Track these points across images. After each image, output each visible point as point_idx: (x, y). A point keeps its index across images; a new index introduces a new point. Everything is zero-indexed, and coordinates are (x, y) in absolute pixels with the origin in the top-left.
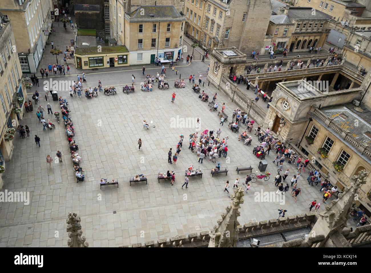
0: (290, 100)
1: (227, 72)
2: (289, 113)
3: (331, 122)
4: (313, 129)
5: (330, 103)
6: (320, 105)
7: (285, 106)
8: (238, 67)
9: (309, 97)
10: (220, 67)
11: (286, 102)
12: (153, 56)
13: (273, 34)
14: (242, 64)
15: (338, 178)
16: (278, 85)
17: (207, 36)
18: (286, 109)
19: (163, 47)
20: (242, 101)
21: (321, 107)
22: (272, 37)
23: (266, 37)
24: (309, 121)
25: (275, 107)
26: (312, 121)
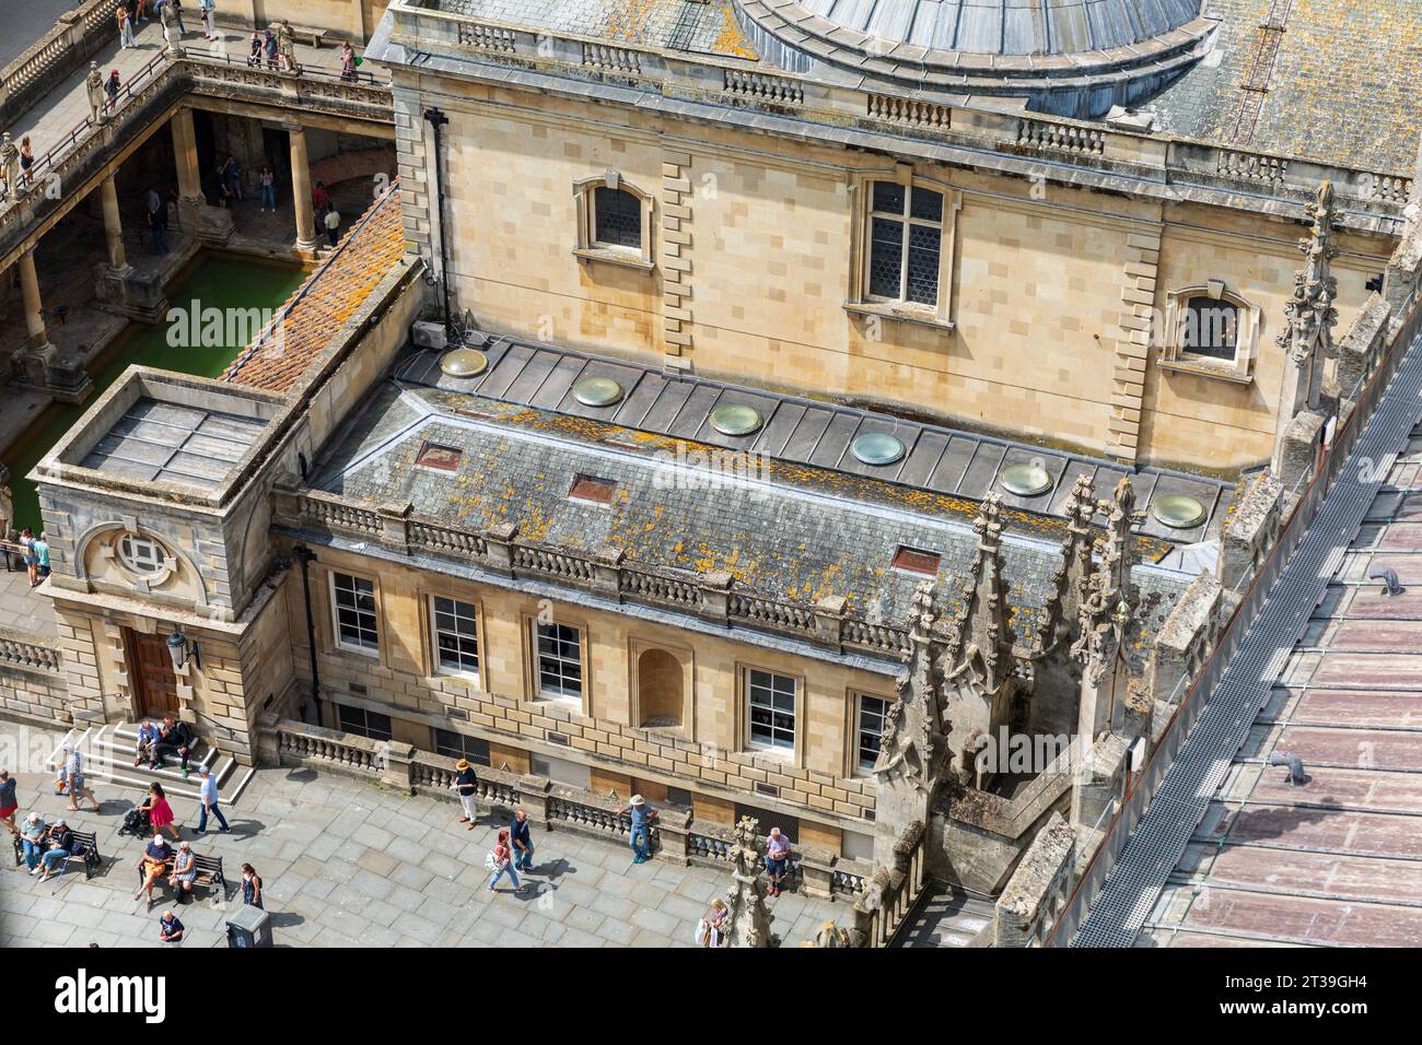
2: (187, 590)
3: (407, 526)
4: (339, 593)
5: (332, 412)
6: (301, 456)
7: (140, 565)
11: (134, 544)
15: (587, 754)
18: (159, 576)
21: (309, 460)
24: (297, 567)
25: (92, 590)
26: (314, 557)
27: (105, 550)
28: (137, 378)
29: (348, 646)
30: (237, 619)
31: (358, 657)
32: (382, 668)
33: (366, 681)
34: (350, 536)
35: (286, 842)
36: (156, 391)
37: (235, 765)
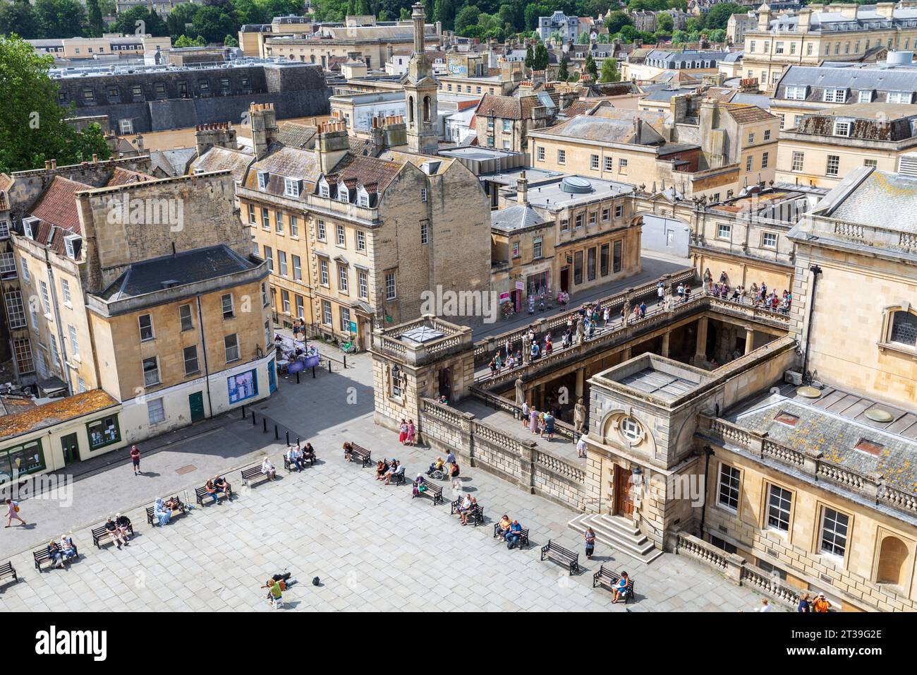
0: (640, 414)
1: (430, 388)
2: (648, 449)
3: (764, 443)
4: (722, 475)
5: (737, 393)
6: (717, 406)
7: (629, 435)
8: (456, 367)
9: (683, 392)
10: (409, 377)
11: (628, 423)
12: (196, 400)
13: (510, 260)
14: (464, 356)
15: (842, 592)
16: (594, 383)
17: (335, 306)
18: (636, 441)
19: (222, 363)
20: (500, 455)
21: (721, 409)
22: (508, 267)
23: (492, 271)
24: (704, 457)
25: (605, 443)
26: (713, 453)
27: (615, 424)
28: (648, 358)
29: (722, 505)
30: (668, 469)
31: (726, 512)
32: (737, 519)
33: (728, 525)
34: (733, 443)
35: (668, 589)
36: (656, 365)
37: (654, 547)
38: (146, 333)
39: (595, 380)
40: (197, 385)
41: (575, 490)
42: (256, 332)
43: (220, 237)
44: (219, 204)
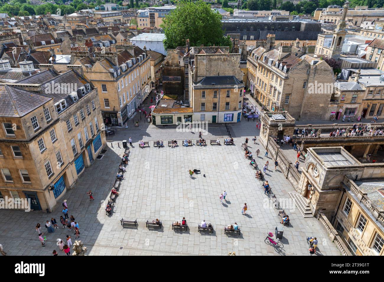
0: (319, 167)
1: (274, 134)
2: (318, 180)
3: (363, 197)
4: (347, 201)
6: (357, 176)
7: (315, 172)
8: (286, 130)
10: (268, 129)
11: (316, 168)
12: (214, 117)
13: (339, 101)
14: (290, 128)
17: (271, 102)
18: (316, 175)
19: (224, 109)
21: (358, 178)
22: (337, 103)
23: (330, 103)
24: (342, 193)
25: (307, 172)
26: (346, 192)
27: (311, 167)
28: (340, 149)
29: (344, 212)
30: (322, 190)
31: (345, 215)
32: (347, 220)
33: (343, 219)
34: (353, 192)
35: (304, 228)
36: (342, 152)
37: (311, 214)
38: (204, 96)
39: (309, 149)
40: (215, 114)
41: (297, 183)
42: (235, 103)
43: (233, 74)
44: (235, 63)
